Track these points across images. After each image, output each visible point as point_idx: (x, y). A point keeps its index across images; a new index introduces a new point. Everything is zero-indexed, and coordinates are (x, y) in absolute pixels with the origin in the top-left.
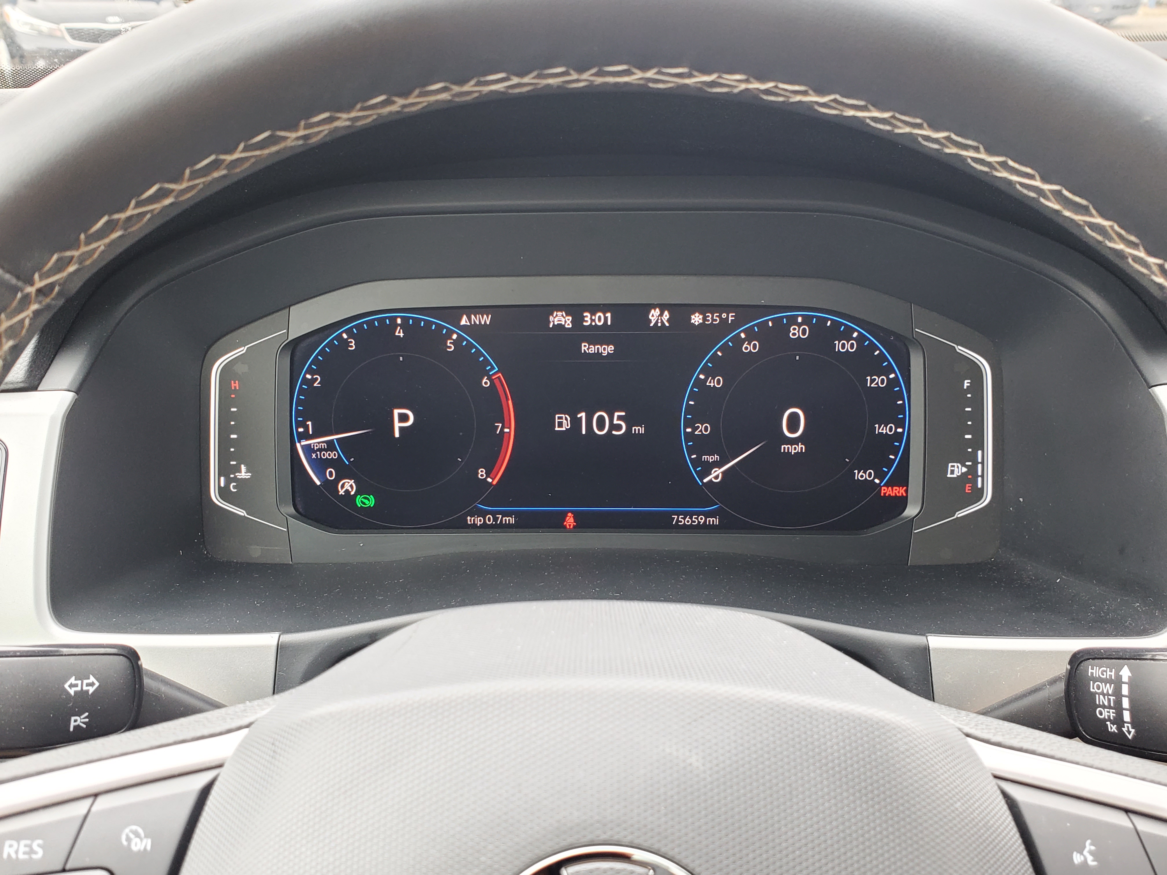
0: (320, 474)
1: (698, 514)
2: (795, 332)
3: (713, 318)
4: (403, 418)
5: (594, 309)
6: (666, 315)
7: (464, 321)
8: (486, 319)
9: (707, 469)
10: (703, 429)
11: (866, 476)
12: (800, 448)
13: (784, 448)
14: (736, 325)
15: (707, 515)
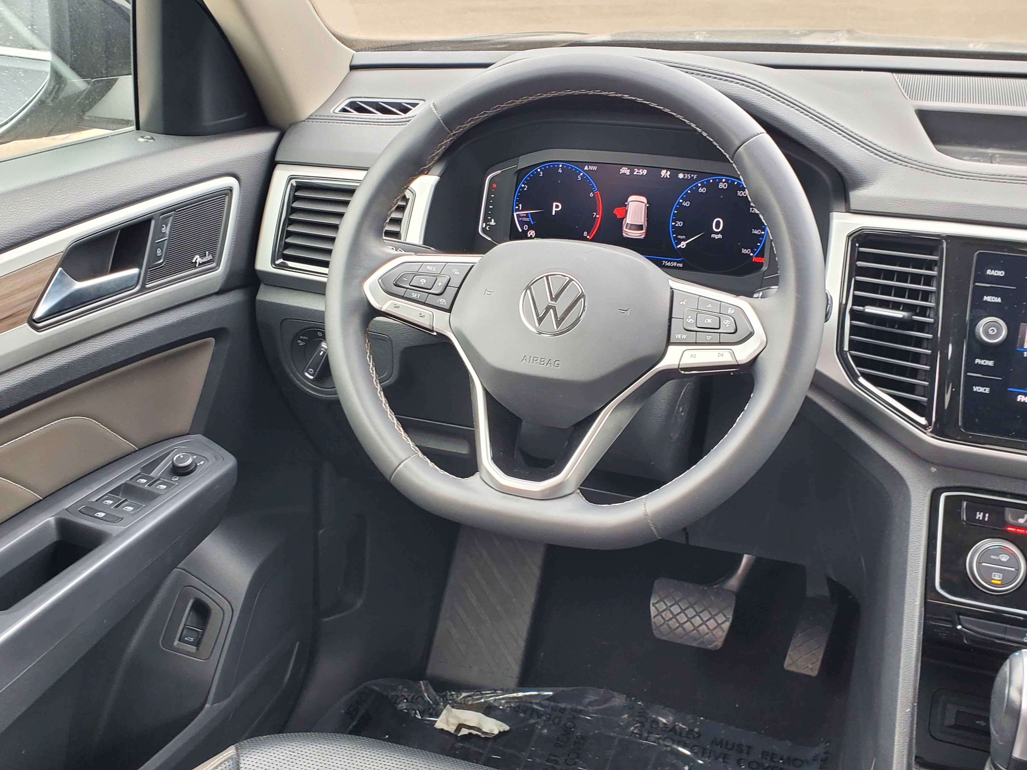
0: (522, 228)
1: (674, 261)
2: (721, 186)
3: (688, 176)
4: (557, 207)
5: (639, 167)
6: (669, 173)
7: (586, 168)
8: (595, 168)
9: (679, 242)
10: (679, 224)
11: (747, 252)
12: (720, 236)
13: (713, 236)
14: (697, 180)
15: (678, 262)
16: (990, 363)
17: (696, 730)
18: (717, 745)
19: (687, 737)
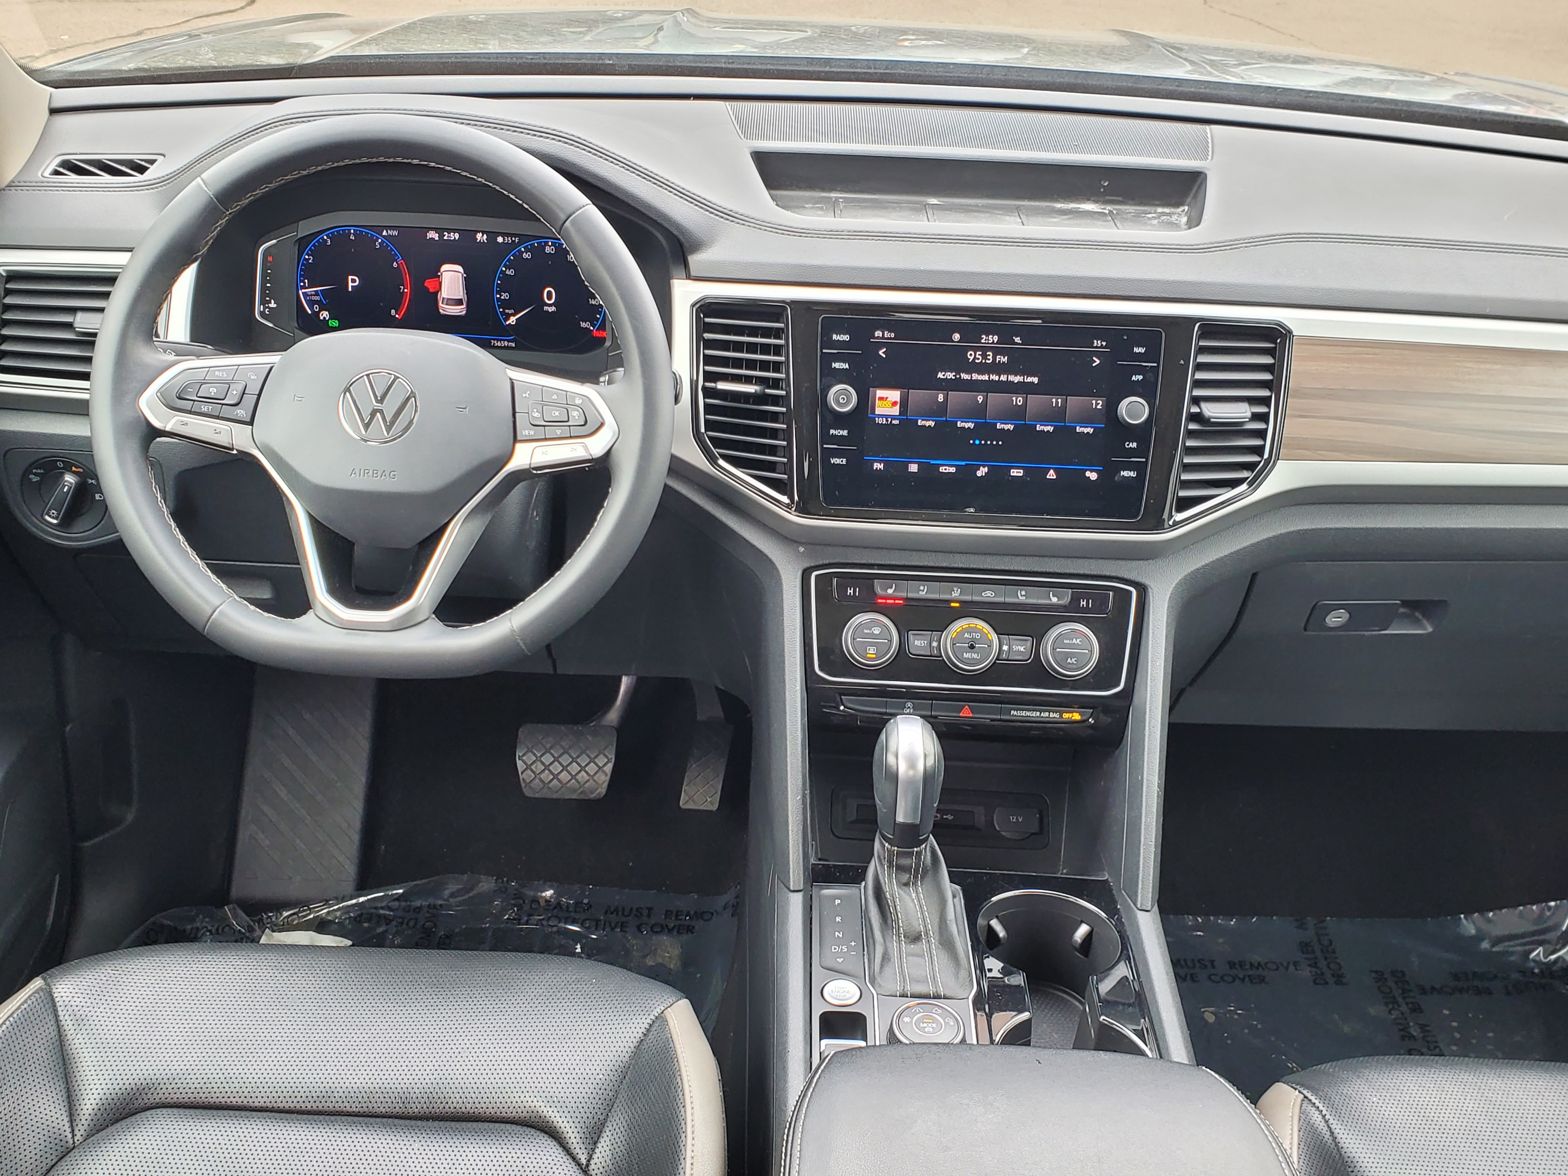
0: (311, 308)
1: (504, 340)
2: (548, 250)
3: (508, 240)
4: (353, 281)
5: (449, 231)
6: (485, 236)
7: (384, 233)
8: (396, 233)
9: (508, 317)
10: (505, 296)
11: (586, 325)
12: (553, 309)
13: (546, 308)
14: (520, 244)
15: (509, 341)
16: (845, 433)
17: (586, 901)
18: (612, 913)
19: (575, 912)
